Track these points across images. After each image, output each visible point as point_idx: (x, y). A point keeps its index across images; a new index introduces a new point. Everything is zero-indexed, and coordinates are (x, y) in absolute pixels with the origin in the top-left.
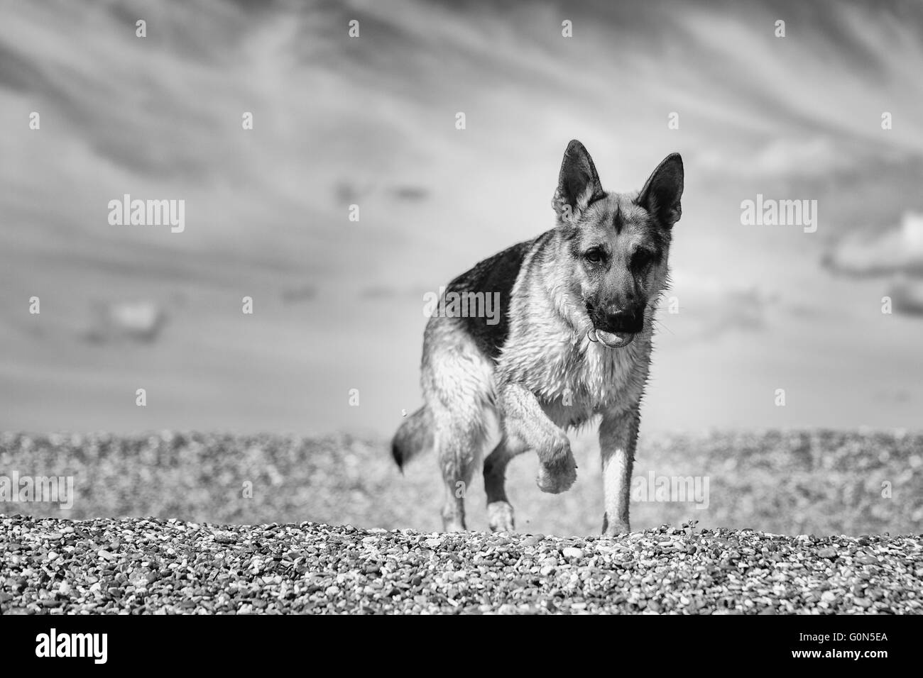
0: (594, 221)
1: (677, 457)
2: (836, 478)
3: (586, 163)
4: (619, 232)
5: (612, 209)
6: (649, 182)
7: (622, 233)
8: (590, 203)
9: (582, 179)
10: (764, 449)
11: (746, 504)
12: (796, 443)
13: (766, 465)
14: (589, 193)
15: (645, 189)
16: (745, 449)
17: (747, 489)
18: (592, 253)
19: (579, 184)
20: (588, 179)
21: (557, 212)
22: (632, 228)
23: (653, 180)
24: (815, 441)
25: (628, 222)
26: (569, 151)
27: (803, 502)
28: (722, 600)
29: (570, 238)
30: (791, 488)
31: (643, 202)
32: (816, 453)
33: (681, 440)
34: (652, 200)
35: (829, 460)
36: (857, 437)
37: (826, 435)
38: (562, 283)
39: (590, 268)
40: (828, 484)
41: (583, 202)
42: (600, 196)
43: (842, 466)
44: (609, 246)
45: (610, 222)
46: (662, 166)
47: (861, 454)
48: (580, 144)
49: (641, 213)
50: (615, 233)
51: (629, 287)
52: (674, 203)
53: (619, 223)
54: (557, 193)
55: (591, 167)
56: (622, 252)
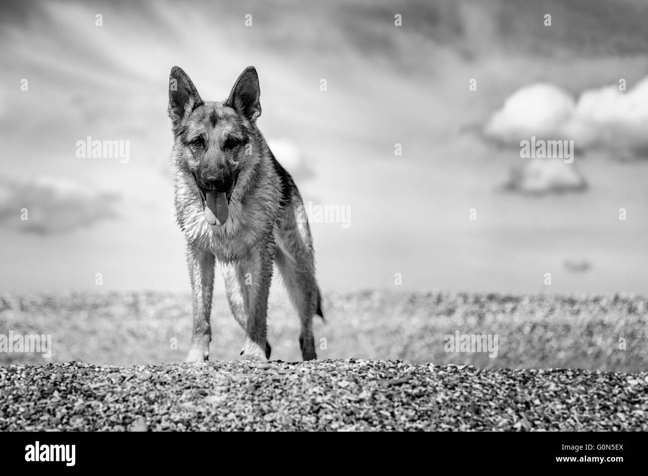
0: (197, 120)
1: (47, 310)
2: (155, 324)
3: (186, 82)
4: (214, 126)
5: (209, 111)
6: (234, 89)
7: (216, 126)
8: (193, 109)
9: (186, 93)
10: (107, 304)
11: (93, 342)
12: (130, 300)
13: (108, 315)
14: (192, 102)
15: (232, 94)
16: (94, 305)
17: (93, 332)
18: (196, 141)
19: (185, 96)
20: (189, 92)
21: (172, 118)
22: (224, 122)
23: (236, 87)
24: (142, 298)
25: (221, 119)
26: (172, 75)
27: (131, 340)
28: (47, 408)
29: (181, 133)
30: (123, 331)
31: (231, 104)
32: (143, 306)
33: (49, 299)
34: (238, 102)
35: (151, 311)
36: (172, 296)
37: (150, 294)
38: (175, 162)
39: (194, 151)
40: (149, 328)
41: (188, 109)
42: (199, 104)
43: (160, 316)
44: (207, 135)
45: (207, 119)
46: (242, 77)
47: (174, 307)
48: (179, 69)
49: (230, 111)
50: (211, 127)
51: (221, 160)
52: (255, 103)
53: (214, 120)
54: (170, 105)
55: (190, 84)
56: (217, 139)
